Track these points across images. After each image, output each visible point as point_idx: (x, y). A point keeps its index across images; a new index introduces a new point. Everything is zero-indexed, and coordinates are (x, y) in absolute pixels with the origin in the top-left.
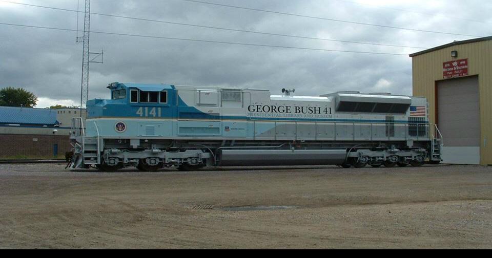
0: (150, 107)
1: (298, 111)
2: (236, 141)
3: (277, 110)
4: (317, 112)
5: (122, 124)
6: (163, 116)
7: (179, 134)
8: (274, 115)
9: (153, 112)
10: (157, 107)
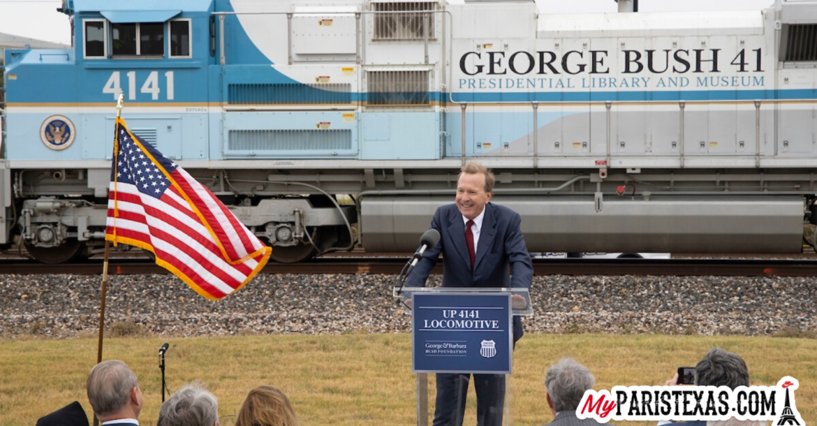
0: (143, 72)
1: (634, 66)
2: (407, 171)
3: (557, 64)
4: (707, 66)
5: (63, 123)
6: (181, 98)
7: (227, 152)
8: (548, 82)
9: (150, 86)
10: (162, 70)
